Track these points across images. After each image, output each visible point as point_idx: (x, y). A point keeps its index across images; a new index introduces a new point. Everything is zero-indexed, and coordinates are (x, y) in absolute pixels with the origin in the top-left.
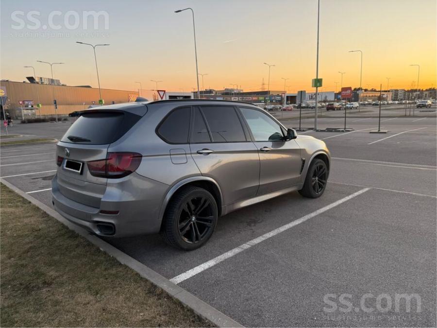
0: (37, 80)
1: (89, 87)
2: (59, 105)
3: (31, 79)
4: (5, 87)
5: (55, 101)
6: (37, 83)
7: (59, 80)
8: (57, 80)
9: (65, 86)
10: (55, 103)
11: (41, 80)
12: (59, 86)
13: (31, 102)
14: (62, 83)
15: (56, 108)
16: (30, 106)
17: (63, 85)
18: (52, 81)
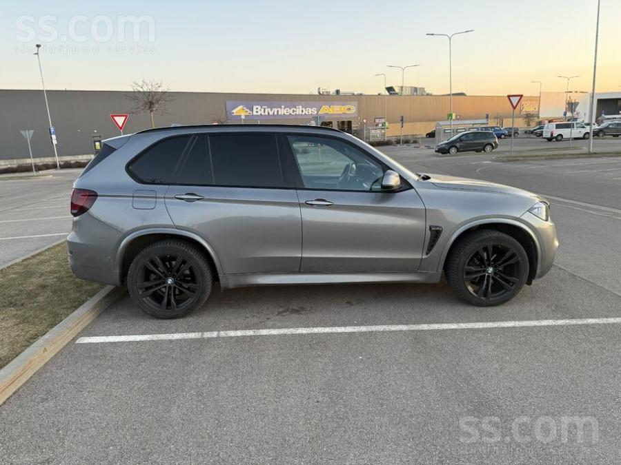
0: (397, 90)
1: (462, 94)
2: (406, 122)
3: (390, 89)
4: (356, 103)
5: (402, 117)
6: (397, 94)
7: (424, 88)
8: (420, 88)
9: (431, 95)
10: (402, 120)
11: (402, 90)
12: (422, 97)
13: (383, 121)
14: (427, 92)
15: (402, 127)
16: (380, 125)
17: (428, 95)
18: (416, 89)
